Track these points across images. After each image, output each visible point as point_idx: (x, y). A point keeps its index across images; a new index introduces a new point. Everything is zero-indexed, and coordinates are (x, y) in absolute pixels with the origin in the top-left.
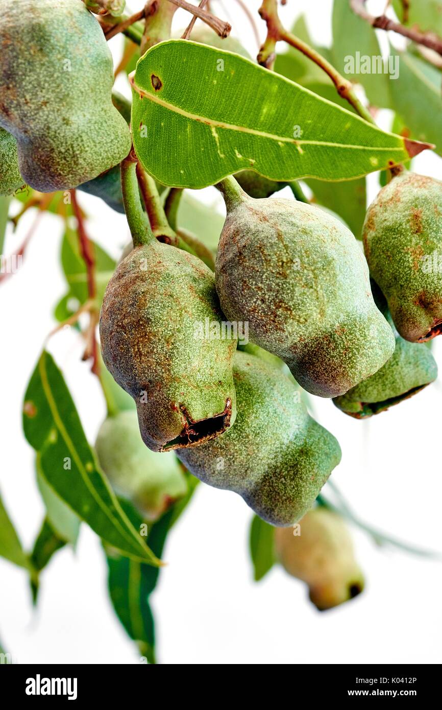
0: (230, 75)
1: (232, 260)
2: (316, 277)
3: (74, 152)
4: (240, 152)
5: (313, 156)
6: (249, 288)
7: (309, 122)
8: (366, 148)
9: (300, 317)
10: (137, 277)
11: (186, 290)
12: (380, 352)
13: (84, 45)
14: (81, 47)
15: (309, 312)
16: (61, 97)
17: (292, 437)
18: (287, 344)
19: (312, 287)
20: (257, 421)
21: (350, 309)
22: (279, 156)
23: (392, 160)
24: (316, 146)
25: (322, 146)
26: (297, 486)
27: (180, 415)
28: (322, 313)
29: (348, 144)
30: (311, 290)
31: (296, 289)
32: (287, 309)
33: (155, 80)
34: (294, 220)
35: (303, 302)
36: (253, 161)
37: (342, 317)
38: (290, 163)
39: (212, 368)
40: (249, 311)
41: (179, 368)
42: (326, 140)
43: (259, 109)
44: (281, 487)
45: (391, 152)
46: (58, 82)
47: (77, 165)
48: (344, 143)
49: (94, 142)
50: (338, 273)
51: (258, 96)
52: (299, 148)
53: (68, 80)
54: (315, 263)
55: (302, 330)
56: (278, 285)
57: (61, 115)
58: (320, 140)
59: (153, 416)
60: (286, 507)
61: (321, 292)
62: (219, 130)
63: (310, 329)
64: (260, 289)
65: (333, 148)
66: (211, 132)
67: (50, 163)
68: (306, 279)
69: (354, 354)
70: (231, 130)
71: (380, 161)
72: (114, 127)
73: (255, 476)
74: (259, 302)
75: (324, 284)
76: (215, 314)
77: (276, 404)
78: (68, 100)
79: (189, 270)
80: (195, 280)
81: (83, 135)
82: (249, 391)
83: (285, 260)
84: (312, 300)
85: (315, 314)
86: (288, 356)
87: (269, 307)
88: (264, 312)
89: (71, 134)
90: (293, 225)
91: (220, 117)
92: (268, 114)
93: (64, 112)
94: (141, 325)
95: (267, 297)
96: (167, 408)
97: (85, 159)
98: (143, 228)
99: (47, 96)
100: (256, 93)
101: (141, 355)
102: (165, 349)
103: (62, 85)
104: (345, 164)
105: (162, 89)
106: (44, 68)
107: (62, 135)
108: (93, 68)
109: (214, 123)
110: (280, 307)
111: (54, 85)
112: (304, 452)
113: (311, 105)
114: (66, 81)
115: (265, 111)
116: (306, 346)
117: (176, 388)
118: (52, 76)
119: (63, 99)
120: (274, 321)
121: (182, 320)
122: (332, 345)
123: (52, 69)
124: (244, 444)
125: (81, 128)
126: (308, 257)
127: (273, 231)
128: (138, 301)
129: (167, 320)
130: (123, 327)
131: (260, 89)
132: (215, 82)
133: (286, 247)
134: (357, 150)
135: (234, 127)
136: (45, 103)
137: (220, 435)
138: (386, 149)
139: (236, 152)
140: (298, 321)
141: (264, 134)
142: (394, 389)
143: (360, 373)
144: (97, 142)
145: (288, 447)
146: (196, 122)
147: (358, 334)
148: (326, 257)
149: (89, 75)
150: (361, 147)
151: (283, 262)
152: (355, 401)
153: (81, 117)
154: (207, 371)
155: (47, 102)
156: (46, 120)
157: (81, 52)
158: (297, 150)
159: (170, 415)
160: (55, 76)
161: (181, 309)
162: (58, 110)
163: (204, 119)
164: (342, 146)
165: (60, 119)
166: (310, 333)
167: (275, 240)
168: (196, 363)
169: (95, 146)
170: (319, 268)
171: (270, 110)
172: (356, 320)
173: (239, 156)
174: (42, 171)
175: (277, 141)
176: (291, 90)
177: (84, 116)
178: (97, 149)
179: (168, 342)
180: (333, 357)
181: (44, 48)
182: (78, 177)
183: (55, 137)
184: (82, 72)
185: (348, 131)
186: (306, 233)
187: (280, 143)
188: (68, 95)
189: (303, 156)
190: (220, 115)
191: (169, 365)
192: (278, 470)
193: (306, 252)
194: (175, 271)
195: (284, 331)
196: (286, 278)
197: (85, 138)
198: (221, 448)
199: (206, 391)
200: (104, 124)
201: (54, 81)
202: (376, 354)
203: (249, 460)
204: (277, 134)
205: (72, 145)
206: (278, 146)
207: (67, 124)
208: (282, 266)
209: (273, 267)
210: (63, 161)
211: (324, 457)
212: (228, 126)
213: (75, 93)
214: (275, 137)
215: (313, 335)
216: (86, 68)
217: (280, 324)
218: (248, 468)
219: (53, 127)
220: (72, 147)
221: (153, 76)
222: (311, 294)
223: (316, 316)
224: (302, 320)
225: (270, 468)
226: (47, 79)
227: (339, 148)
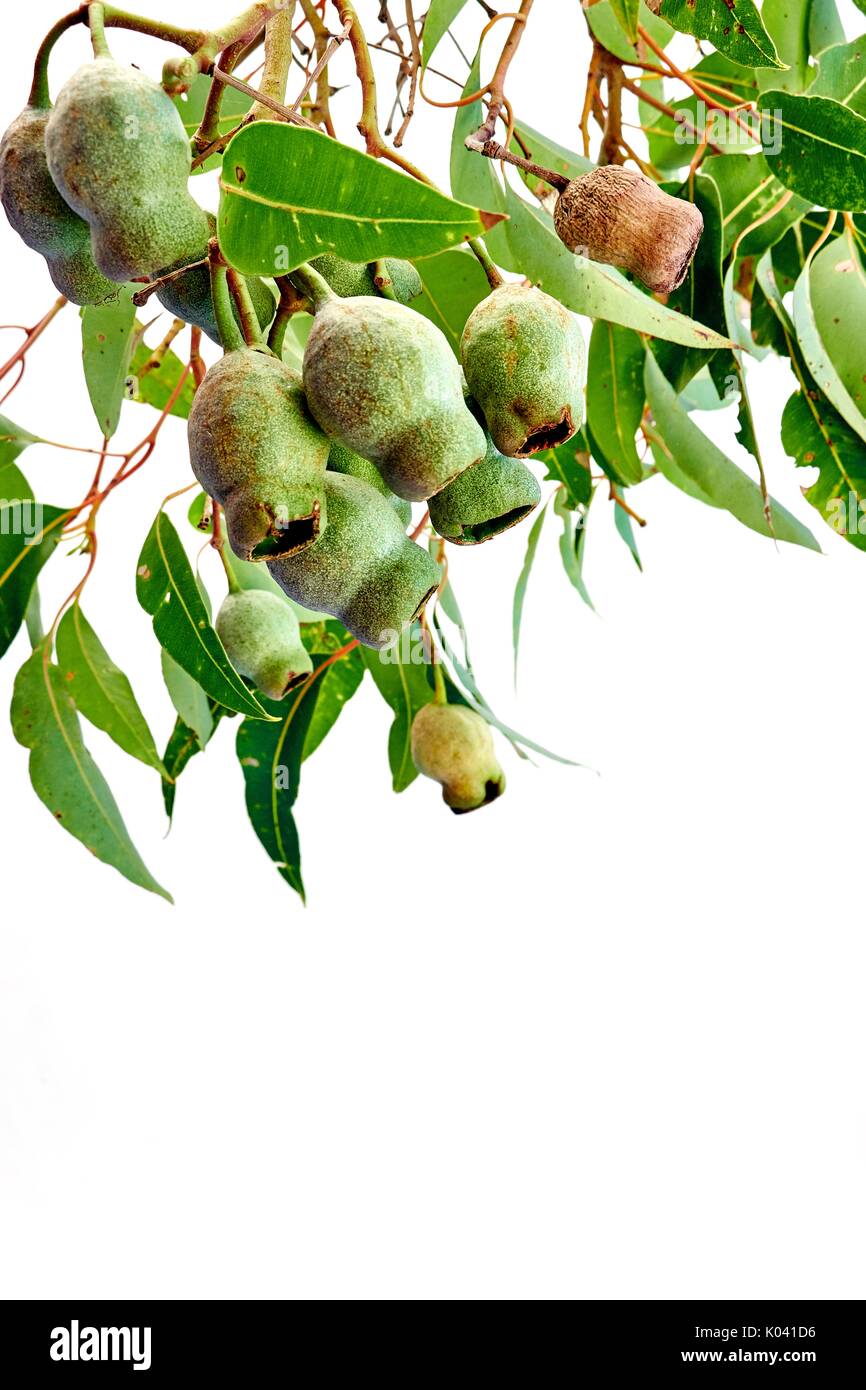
0: (308, 154)
1: (317, 354)
2: (400, 367)
3: (145, 234)
4: (320, 237)
5: (391, 235)
6: (334, 380)
7: (386, 198)
8: (442, 222)
9: (385, 409)
10: (224, 377)
11: (273, 389)
12: (468, 449)
13: (156, 123)
14: (152, 123)
15: (394, 403)
16: (131, 174)
17: (387, 552)
18: (372, 441)
19: (396, 377)
20: (350, 534)
21: (437, 404)
22: (358, 239)
23: (467, 234)
24: (394, 224)
25: (399, 223)
26: (392, 601)
27: (265, 515)
28: (408, 404)
29: (423, 219)
30: (396, 380)
31: (380, 379)
32: (371, 400)
33: (239, 171)
34: (380, 313)
35: (387, 392)
36: (333, 245)
37: (429, 411)
38: (368, 243)
39: (299, 470)
40: (334, 405)
41: (265, 468)
42: (402, 217)
43: (337, 189)
44: (376, 602)
45: (467, 225)
46: (127, 157)
47: (149, 248)
48: (420, 219)
49: (166, 225)
50: (423, 363)
51: (337, 174)
52: (377, 228)
53: (138, 157)
54: (399, 353)
55: (388, 424)
56: (361, 375)
57: (131, 193)
58: (397, 217)
59: (238, 517)
60: (382, 623)
61: (406, 383)
62: (300, 215)
63: (396, 423)
64: (344, 380)
65: (410, 224)
66: (292, 219)
67: (121, 245)
68: (390, 369)
69: (440, 448)
70: (311, 215)
71: (456, 236)
72: (189, 212)
73: (349, 592)
74: (344, 394)
75: (409, 375)
76: (304, 415)
77: (370, 518)
78: (138, 178)
79: (277, 372)
80: (282, 381)
81: (155, 217)
82: (343, 504)
83: (369, 350)
84: (396, 391)
85: (400, 406)
86: (375, 454)
87: (353, 398)
88: (349, 404)
89: (143, 216)
90: (379, 316)
91: (300, 202)
92: (346, 193)
93: (134, 192)
94: (226, 422)
95: (351, 388)
96: (251, 508)
97: (156, 243)
98: (233, 335)
99: (117, 173)
100: (334, 171)
101: (225, 453)
102: (250, 447)
103: (132, 162)
104: (421, 241)
105: (246, 180)
106: (113, 142)
107: (133, 215)
108: (165, 147)
109: (294, 208)
110: (365, 398)
111: (123, 161)
112: (399, 567)
113: (386, 178)
114: (136, 157)
115: (343, 190)
116: (392, 441)
117: (261, 487)
118: (121, 151)
119: (133, 176)
120: (359, 414)
121: (267, 418)
122: (419, 440)
123: (122, 144)
124: (337, 557)
125: (153, 210)
126: (392, 347)
127: (357, 322)
128: (223, 400)
129: (251, 417)
130: (208, 427)
131: (338, 165)
132: (295, 164)
133: (371, 337)
134: (433, 224)
135: (314, 211)
136: (115, 180)
137: (311, 544)
138: (462, 222)
139: (317, 236)
140: (383, 413)
141: (343, 216)
142: (493, 509)
143: (447, 468)
144: (170, 225)
145: (383, 562)
146: (277, 210)
147: (444, 428)
148: (411, 348)
149: (160, 154)
150: (437, 222)
151: (367, 352)
152: (456, 523)
153: (153, 198)
154: (294, 472)
155: (116, 180)
156: (116, 199)
157: (153, 129)
158: (375, 230)
159: (255, 515)
160: (125, 151)
161: (267, 408)
162: (128, 189)
163: (285, 206)
164: (419, 222)
165: (130, 198)
166: (396, 427)
167: (360, 330)
168: (282, 463)
169: (168, 229)
170: (403, 359)
171: (348, 189)
172: (442, 415)
173: (319, 241)
174: (114, 254)
175: (356, 222)
176: (367, 164)
177: (156, 197)
178: (169, 234)
179: (252, 440)
180: (419, 451)
181: (113, 122)
182: (150, 262)
183: (127, 218)
184: (153, 150)
185: (424, 205)
186: (391, 324)
187: (359, 224)
188: (139, 172)
189: (381, 236)
190: (301, 199)
191: (254, 464)
192: (372, 586)
193: (391, 342)
194: (263, 372)
195: (369, 425)
196: (370, 368)
197: (157, 221)
198: (314, 562)
199: (292, 492)
200: (178, 208)
201: (123, 157)
202: (464, 450)
203: (342, 574)
204: (356, 214)
205: (143, 227)
206: (357, 227)
207: (138, 204)
208: (366, 355)
209: (357, 357)
210: (135, 244)
211: (420, 573)
212: (308, 211)
213: (145, 171)
214: (354, 218)
215: (400, 429)
216: (157, 147)
217: (365, 417)
218: (342, 583)
219: (124, 207)
220: (144, 229)
221: (237, 168)
222: (396, 384)
223: (401, 408)
224: (387, 412)
225: (364, 583)
226: (117, 154)
227: (416, 224)
